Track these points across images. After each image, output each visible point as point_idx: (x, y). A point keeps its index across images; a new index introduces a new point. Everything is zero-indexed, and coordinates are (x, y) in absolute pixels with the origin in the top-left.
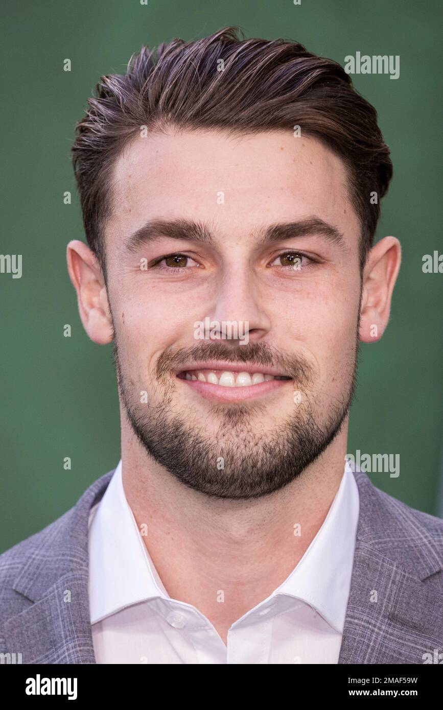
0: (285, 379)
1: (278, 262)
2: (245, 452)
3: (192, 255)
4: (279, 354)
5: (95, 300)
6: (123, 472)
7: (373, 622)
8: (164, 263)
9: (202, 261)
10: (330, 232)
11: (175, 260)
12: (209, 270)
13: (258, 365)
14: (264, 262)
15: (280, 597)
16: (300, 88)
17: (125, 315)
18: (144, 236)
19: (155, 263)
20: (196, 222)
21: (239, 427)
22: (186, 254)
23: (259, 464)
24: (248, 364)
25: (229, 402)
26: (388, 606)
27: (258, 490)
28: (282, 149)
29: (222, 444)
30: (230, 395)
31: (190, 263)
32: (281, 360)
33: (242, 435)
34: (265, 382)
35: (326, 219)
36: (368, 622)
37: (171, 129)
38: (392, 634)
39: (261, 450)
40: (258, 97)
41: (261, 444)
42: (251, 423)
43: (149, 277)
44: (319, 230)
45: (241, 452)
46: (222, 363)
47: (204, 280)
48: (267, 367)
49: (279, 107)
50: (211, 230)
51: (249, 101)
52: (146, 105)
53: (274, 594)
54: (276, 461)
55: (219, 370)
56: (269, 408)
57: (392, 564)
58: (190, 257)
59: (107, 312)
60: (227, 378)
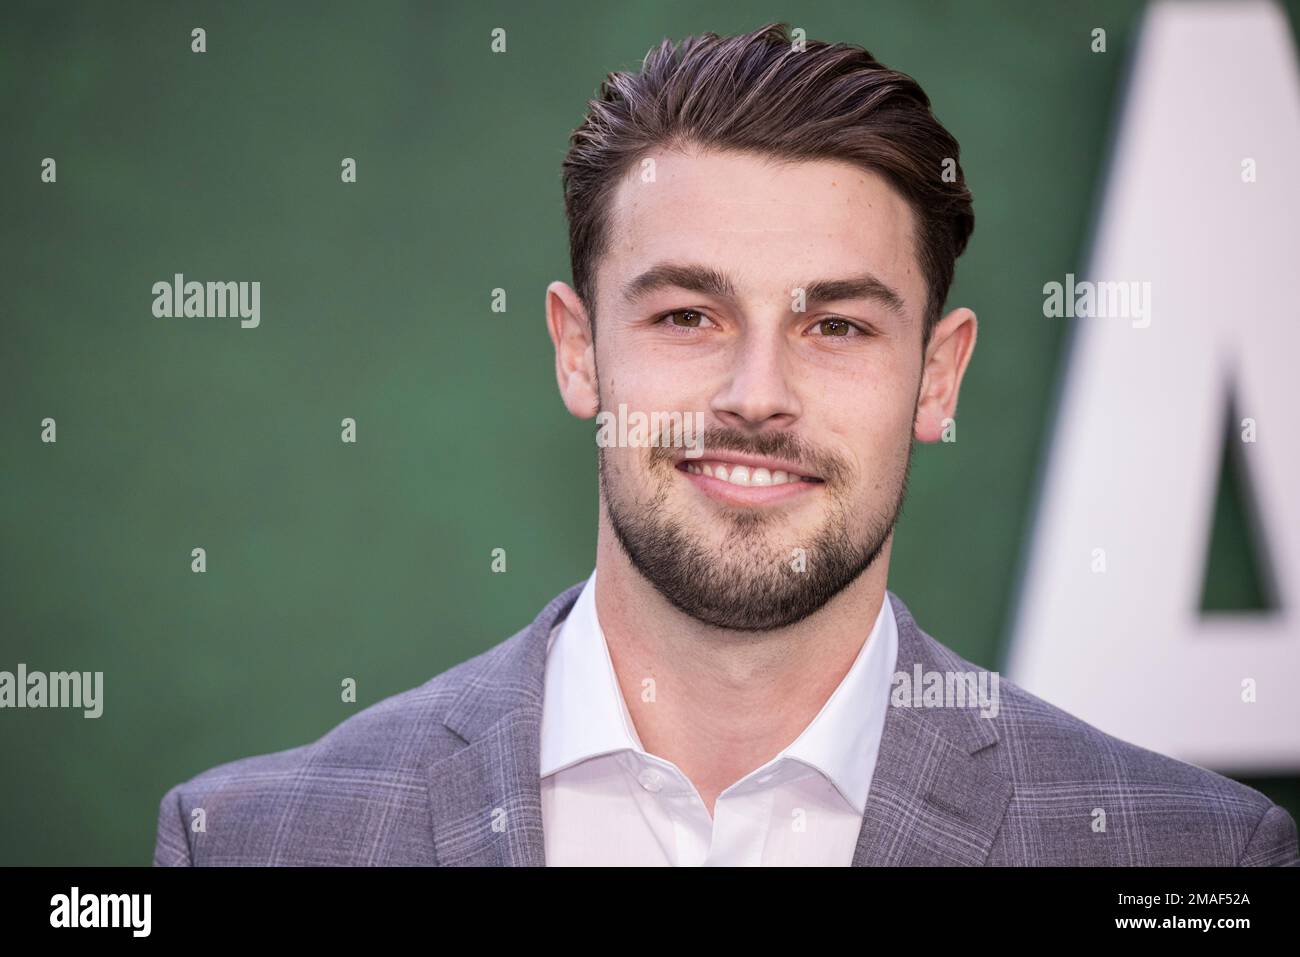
0: (814, 481)
1: (817, 329)
2: (757, 572)
3: (708, 313)
4: (810, 450)
5: (579, 360)
6: (596, 584)
7: (904, 802)
8: (670, 319)
9: (719, 321)
10: (887, 296)
11: (685, 317)
12: (728, 333)
13: (781, 461)
14: (799, 329)
15: (787, 761)
16: (863, 107)
17: (616, 381)
18: (647, 282)
19: (659, 319)
20: (716, 270)
21: (751, 538)
22: (700, 310)
23: (773, 588)
24: (769, 458)
25: (740, 505)
26: (924, 783)
27: (769, 621)
28: (834, 184)
29: (727, 559)
30: (743, 496)
31: (704, 322)
32: (811, 457)
33: (754, 549)
34: (788, 483)
35: (885, 279)
36: (897, 803)
37: (694, 148)
38: (926, 821)
39: (777, 571)
40: (809, 116)
41: (777, 563)
42: (767, 534)
43: (649, 335)
44: (875, 293)
45: (751, 571)
46: (736, 454)
47: (721, 345)
48: (793, 464)
49: (834, 130)
50: (735, 281)
51: (796, 119)
52: (663, 115)
53: (780, 756)
54: (794, 586)
55: (731, 464)
56: (791, 516)
57: (933, 730)
58: (704, 315)
59: (593, 378)
60: (740, 475)
